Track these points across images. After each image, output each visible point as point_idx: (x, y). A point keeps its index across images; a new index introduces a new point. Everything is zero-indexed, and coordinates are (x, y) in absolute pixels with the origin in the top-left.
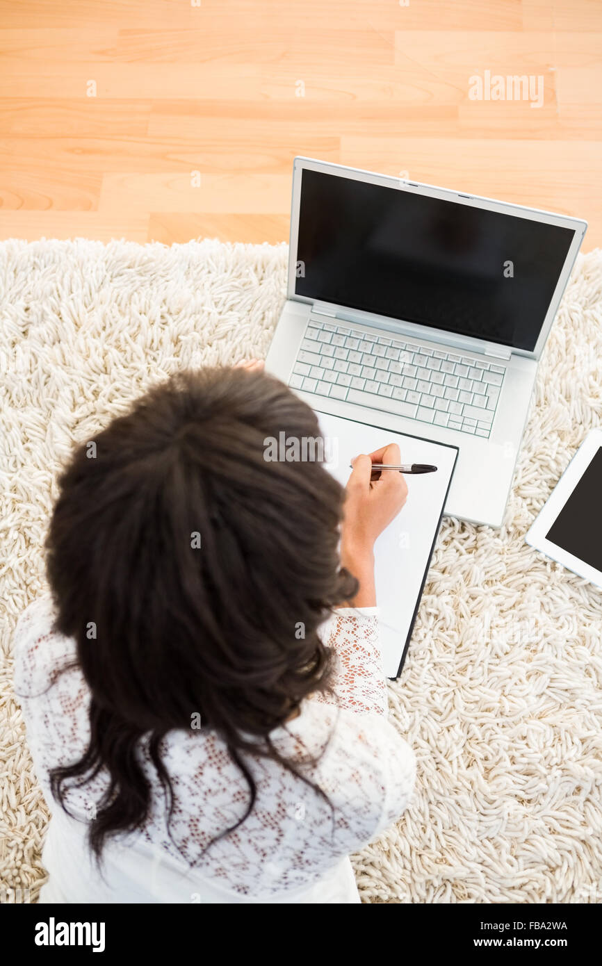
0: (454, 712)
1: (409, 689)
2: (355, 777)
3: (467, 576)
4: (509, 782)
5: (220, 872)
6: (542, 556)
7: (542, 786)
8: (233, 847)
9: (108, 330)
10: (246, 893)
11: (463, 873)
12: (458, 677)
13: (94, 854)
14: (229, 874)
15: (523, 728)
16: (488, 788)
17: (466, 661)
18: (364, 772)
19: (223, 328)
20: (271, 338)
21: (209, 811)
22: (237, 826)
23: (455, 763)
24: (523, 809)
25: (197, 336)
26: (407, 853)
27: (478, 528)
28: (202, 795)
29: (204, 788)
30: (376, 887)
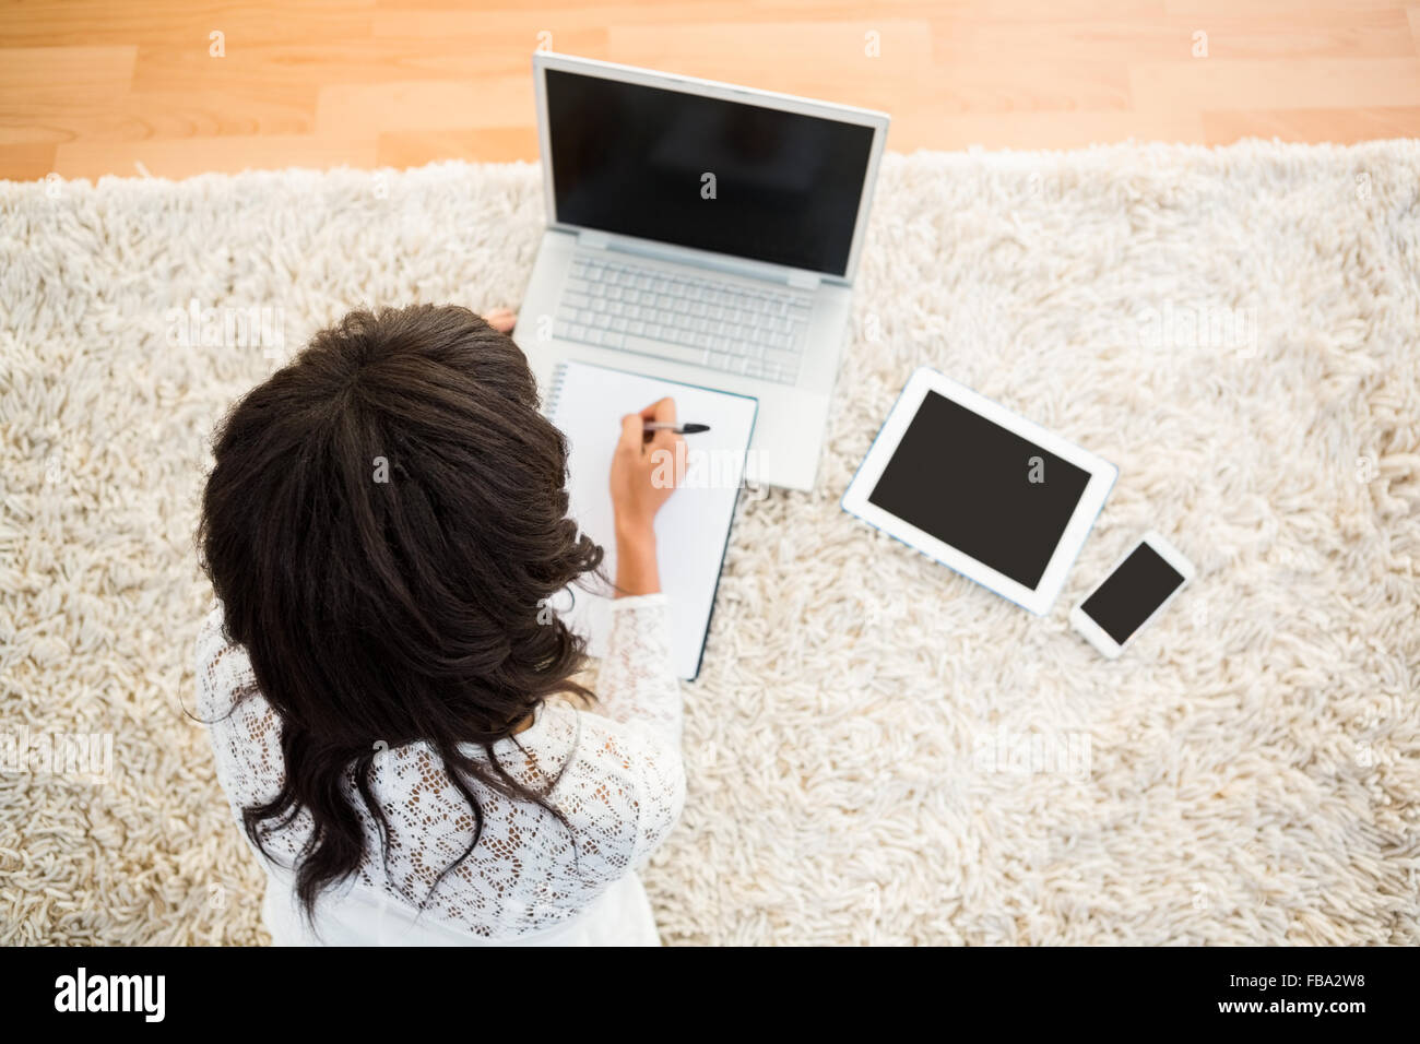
0: (764, 714)
1: (710, 691)
2: (602, 793)
3: (775, 552)
4: (832, 790)
5: (454, 912)
6: (862, 523)
7: (868, 792)
8: (463, 882)
9: (332, 279)
10: (487, 934)
11: (778, 899)
12: (768, 673)
13: (305, 910)
14: (463, 913)
15: (844, 727)
16: (804, 799)
17: (776, 653)
18: (611, 786)
19: (472, 269)
20: (528, 277)
21: (431, 842)
22: (464, 857)
23: (766, 774)
24: (847, 820)
25: (438, 280)
26: (713, 880)
27: (786, 494)
28: (420, 824)
29: (422, 816)
30: (679, 922)
